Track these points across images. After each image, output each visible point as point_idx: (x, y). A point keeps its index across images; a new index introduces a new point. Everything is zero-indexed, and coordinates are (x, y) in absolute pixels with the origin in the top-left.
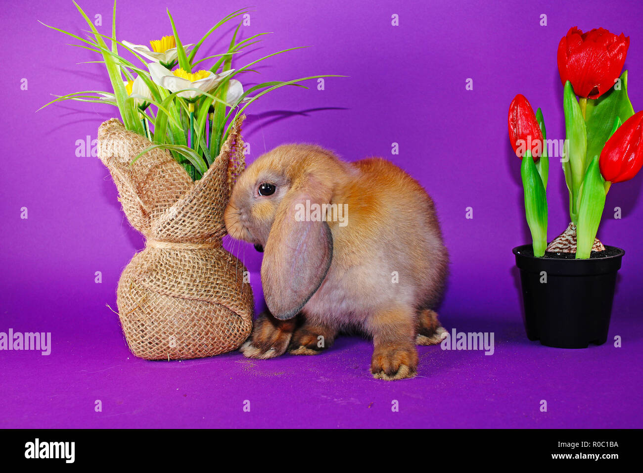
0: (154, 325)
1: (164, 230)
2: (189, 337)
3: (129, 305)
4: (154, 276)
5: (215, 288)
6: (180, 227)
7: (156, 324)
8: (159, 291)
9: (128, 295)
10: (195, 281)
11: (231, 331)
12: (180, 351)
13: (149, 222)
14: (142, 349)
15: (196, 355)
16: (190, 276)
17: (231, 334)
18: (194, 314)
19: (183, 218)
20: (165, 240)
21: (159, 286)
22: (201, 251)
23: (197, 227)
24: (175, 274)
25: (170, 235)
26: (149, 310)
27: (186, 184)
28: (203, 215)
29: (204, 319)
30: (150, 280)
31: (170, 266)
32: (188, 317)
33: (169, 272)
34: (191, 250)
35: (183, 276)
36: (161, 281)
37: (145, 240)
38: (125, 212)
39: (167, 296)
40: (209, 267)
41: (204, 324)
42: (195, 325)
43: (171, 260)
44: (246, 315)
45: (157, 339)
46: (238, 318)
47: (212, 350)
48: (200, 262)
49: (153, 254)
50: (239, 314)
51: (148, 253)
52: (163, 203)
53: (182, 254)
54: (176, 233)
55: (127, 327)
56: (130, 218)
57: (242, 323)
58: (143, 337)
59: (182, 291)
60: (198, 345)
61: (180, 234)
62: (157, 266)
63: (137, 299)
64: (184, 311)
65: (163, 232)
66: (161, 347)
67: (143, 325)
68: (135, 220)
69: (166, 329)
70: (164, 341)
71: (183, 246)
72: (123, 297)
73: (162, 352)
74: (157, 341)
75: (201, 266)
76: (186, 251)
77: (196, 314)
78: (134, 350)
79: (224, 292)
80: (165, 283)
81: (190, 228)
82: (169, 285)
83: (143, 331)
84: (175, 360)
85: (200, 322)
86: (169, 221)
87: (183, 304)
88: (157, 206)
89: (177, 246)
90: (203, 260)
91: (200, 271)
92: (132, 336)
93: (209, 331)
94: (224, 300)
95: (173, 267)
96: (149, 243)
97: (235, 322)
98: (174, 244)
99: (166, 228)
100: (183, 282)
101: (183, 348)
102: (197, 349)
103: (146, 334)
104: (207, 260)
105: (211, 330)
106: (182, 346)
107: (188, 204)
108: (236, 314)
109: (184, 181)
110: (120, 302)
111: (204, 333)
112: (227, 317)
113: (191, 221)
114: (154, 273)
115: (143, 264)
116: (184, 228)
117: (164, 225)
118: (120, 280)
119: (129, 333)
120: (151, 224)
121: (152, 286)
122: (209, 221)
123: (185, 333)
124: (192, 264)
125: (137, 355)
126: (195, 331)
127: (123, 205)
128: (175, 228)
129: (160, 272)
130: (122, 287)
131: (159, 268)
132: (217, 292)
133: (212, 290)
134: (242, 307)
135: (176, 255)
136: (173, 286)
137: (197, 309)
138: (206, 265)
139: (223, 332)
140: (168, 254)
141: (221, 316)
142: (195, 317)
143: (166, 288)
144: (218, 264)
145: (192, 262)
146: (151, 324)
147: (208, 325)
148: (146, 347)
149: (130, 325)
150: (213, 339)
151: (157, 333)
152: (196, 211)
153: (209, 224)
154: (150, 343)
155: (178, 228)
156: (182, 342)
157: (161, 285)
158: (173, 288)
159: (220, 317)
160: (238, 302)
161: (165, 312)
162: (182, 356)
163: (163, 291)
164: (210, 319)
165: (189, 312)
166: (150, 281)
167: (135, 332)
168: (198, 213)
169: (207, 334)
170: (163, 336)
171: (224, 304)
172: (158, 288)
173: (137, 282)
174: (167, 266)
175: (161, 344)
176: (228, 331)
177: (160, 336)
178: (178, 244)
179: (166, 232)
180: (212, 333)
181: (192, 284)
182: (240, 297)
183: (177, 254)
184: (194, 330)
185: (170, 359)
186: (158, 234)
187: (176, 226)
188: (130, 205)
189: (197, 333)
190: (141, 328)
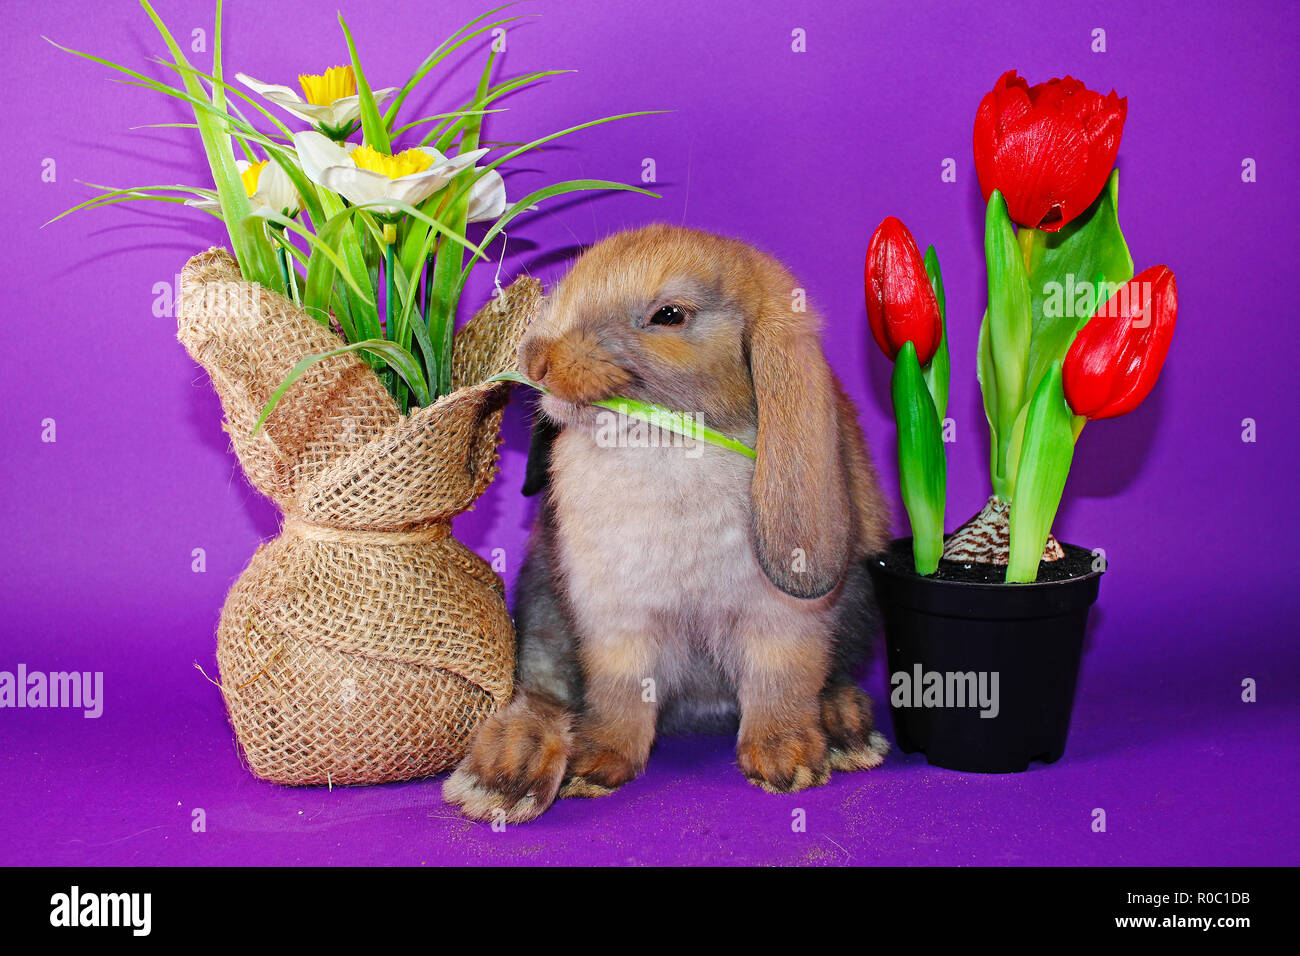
0: (299, 713)
1: (327, 505)
2: (376, 740)
3: (243, 667)
4: (300, 605)
5: (435, 632)
6: (363, 503)
7: (302, 710)
8: (311, 638)
9: (241, 643)
10: (390, 618)
11: (465, 727)
12: (355, 769)
13: (291, 483)
14: (271, 762)
15: (391, 777)
16: (379, 606)
17: (466, 732)
18: (387, 689)
19: (372, 485)
20: (324, 526)
21: (310, 626)
22: (403, 548)
23: (400, 506)
24: (346, 601)
25: (336, 517)
26: (287, 680)
29: (408, 702)
30: (291, 612)
31: (335, 580)
32: (373, 696)
33: (333, 595)
34: (383, 547)
35: (364, 607)
36: (314, 615)
37: (281, 517)
38: (239, 456)
39: (328, 649)
40: (423, 585)
41: (410, 711)
42: (389, 714)
43: (339, 568)
44: (503, 692)
45: (306, 742)
46: (483, 699)
47: (424, 766)
48: (403, 574)
49: (299, 552)
50: (487, 689)
51: (288, 550)
52: (323, 443)
53: (361, 555)
54: (351, 515)
55: (240, 715)
56: (248, 470)
57: (493, 708)
58: (273, 737)
59: (361, 640)
60: (394, 757)
61: (359, 518)
62: (306, 583)
63: (261, 653)
64: (366, 683)
65: (323, 508)
66: (314, 761)
67: (273, 712)
68: (260, 474)
69: (324, 721)
70: (319, 748)
71: (365, 538)
72: (232, 646)
73: (316, 770)
74: (305, 748)
75: (404, 583)
76: (370, 549)
77: (391, 691)
78: (254, 765)
79: (455, 642)
80: (325, 621)
81: (384, 508)
82: (333, 625)
83: (273, 725)
84: (343, 786)
85: (399, 708)
86: (340, 486)
87: (363, 668)
88: (308, 449)
89: (351, 538)
90: (409, 570)
91: (402, 595)
92: (250, 735)
93: (418, 726)
94: (456, 661)
95: (342, 584)
96: (289, 524)
97: (475, 707)
98: (344, 534)
99: (331, 502)
100: (363, 619)
101: (362, 763)
102: (392, 764)
103: (280, 732)
104: (417, 570)
105: (424, 724)
106: (359, 759)
107: (386, 456)
108: (478, 688)
110: (224, 657)
111: (408, 730)
112: (459, 697)
113: (388, 493)
114: (301, 598)
115: (276, 575)
116: (372, 507)
117: (327, 494)
118: (226, 604)
119: (244, 728)
120: (295, 487)
121: (294, 627)
122: (428, 495)
123: (367, 730)
124: (384, 578)
125: (262, 775)
126: (390, 727)
127: (234, 440)
128: (349, 503)
129: (312, 595)
130: (228, 622)
131: (310, 586)
132: (440, 642)
133: (428, 639)
134: (494, 675)
135: (348, 557)
136: (342, 628)
137: (393, 680)
138: (417, 581)
139: (450, 728)
140: (331, 553)
141: (446, 695)
142: (390, 696)
143: (327, 633)
144: (441, 577)
145: (383, 574)
146: (291, 710)
147: (417, 713)
148: (280, 760)
149: (245, 710)
150: (428, 743)
151: (306, 729)
152: (401, 471)
153: (427, 500)
154: (289, 751)
155: (357, 505)
156: (361, 751)
157: (316, 624)
158: (341, 634)
159: (443, 697)
160: (485, 663)
161: (323, 683)
162: (359, 779)
163: (318, 638)
164: (422, 700)
165: (375, 685)
166: (292, 616)
167: (257, 726)
169: (414, 733)
170: (319, 735)
171: (454, 670)
172: (307, 631)
173: (261, 615)
174: (329, 582)
175: (313, 755)
176: (461, 725)
177: (312, 736)
178: (353, 533)
179: (331, 509)
180: (426, 731)
181: (383, 626)
182: (489, 651)
183: (351, 555)
184: (386, 724)
185: (333, 784)
186: (312, 510)
187: (354, 499)
188: (248, 443)
189: (394, 731)
190: (271, 718)
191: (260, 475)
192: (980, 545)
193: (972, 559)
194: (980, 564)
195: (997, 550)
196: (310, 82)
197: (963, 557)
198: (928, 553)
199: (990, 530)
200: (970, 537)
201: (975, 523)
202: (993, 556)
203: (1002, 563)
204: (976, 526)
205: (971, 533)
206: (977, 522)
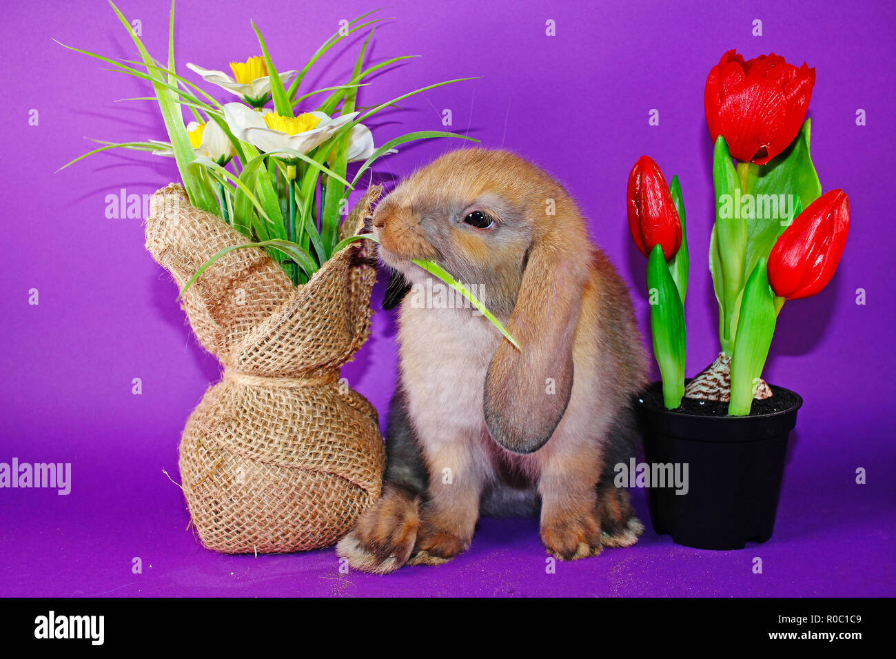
0: (234, 504)
1: (249, 359)
2: (287, 522)
3: (195, 472)
4: (233, 429)
5: (326, 448)
6: (274, 356)
7: (236, 502)
8: (241, 453)
9: (194, 456)
10: (295, 438)
11: (349, 513)
12: (273, 542)
13: (227, 346)
14: (215, 538)
15: (298, 548)
16: (288, 430)
17: (349, 518)
18: (294, 488)
19: (279, 342)
20: (250, 374)
21: (240, 444)
22: (305, 390)
23: (299, 356)
24: (265, 427)
25: (257, 367)
26: (225, 481)
27: (282, 289)
28: (309, 338)
29: (309, 497)
30: (228, 435)
31: (257, 413)
32: (284, 493)
33: (256, 422)
34: (291, 389)
35: (277, 431)
36: (243, 437)
37: (222, 369)
38: (192, 326)
39: (253, 460)
40: (318, 415)
41: (310, 503)
42: (295, 505)
43: (260, 404)
44: (374, 489)
45: (239, 524)
46: (361, 493)
47: (321, 540)
48: (304, 407)
49: (233, 393)
50: (364, 487)
51: (227, 391)
52: (248, 318)
53: (276, 395)
54: (267, 364)
55: (193, 505)
56: (199, 336)
57: (367, 500)
58: (217, 521)
59: (275, 454)
60: (300, 534)
61: (273, 366)
62: (238, 414)
63: (208, 463)
64: (279, 483)
65: (247, 362)
66: (245, 537)
67: (216, 503)
68: (206, 339)
69: (251, 510)
70: (248, 528)
71: (279, 382)
72: (188, 458)
73: (246, 543)
74: (238, 528)
75: (305, 414)
76: (283, 390)
77: (297, 489)
78: (204, 540)
79: (340, 454)
80: (250, 441)
81: (288, 357)
82: (256, 443)
83: (217, 512)
84: (265, 554)
85: (303, 501)
86: (257, 345)
87: (277, 473)
88: (238, 322)
89: (269, 383)
90: (309, 405)
91: (303, 422)
92: (201, 519)
93: (316, 513)
94: (341, 468)
95: (262, 415)
96: (228, 373)
97: (355, 499)
98: (264, 379)
99: (253, 357)
100: (277, 439)
101: (278, 538)
102: (299, 539)
103: (221, 517)
104: (314, 404)
105: (320, 512)
106: (276, 536)
107: (286, 321)
108: (357, 486)
109: (279, 286)
110: (184, 466)
111: (309, 516)
112: (344, 492)
113: (291, 347)
114: (234, 425)
115: (218, 409)
116: (280, 357)
117: (249, 352)
118: (185, 428)
119: (197, 514)
120: (230, 348)
121: (229, 445)
122: (318, 346)
123: (281, 516)
124: (291, 411)
125: (209, 547)
126: (296, 514)
127: (188, 315)
128: (265, 356)
129: (242, 423)
130: (186, 441)
131: (240, 416)
132: (330, 455)
133: (322, 452)
134: (369, 477)
135: (267, 396)
136: (262, 445)
137: (298, 481)
138: (314, 412)
139: (338, 514)
140: (255, 394)
141: (335, 491)
142: (296, 493)
143: (252, 449)
144: (331, 409)
145: (291, 408)
146: (229, 502)
147: (315, 504)
148: (221, 536)
149: (197, 502)
150: (323, 525)
151: (238, 515)
152: (298, 331)
153: (318, 350)
154: (227, 530)
155: (270, 357)
156: (276, 530)
157: (244, 443)
158: (262, 450)
159: (333, 493)
160: (362, 469)
161: (250, 484)
162: (276, 550)
163: (246, 453)
164: (318, 495)
165: (286, 486)
166: (228, 437)
167: (205, 513)
168: (302, 335)
169: (313, 517)
170: (247, 519)
171: (340, 474)
172: (238, 447)
173: (208, 436)
174: (253, 414)
175: (244, 533)
176: (346, 513)
177: (243, 520)
178: (270, 379)
179: (253, 362)
180: (321, 516)
181: (290, 444)
182: (365, 461)
183: (269, 394)
184: (293, 512)
185: (258, 553)
186: (241, 364)
187: (268, 354)
188: (198, 318)
189: (299, 516)
190: (214, 507)
191: (207, 341)
192: (712, 387)
193: (706, 397)
194: (711, 401)
195: (723, 391)
196: (236, 67)
197: (699, 396)
198: (673, 394)
199: (719, 377)
200: (704, 381)
201: (709, 371)
202: (720, 396)
203: (726, 400)
204: (709, 374)
205: (705, 378)
206: (710, 371)
